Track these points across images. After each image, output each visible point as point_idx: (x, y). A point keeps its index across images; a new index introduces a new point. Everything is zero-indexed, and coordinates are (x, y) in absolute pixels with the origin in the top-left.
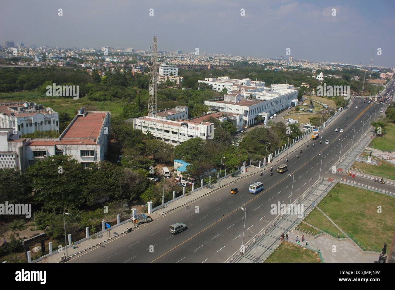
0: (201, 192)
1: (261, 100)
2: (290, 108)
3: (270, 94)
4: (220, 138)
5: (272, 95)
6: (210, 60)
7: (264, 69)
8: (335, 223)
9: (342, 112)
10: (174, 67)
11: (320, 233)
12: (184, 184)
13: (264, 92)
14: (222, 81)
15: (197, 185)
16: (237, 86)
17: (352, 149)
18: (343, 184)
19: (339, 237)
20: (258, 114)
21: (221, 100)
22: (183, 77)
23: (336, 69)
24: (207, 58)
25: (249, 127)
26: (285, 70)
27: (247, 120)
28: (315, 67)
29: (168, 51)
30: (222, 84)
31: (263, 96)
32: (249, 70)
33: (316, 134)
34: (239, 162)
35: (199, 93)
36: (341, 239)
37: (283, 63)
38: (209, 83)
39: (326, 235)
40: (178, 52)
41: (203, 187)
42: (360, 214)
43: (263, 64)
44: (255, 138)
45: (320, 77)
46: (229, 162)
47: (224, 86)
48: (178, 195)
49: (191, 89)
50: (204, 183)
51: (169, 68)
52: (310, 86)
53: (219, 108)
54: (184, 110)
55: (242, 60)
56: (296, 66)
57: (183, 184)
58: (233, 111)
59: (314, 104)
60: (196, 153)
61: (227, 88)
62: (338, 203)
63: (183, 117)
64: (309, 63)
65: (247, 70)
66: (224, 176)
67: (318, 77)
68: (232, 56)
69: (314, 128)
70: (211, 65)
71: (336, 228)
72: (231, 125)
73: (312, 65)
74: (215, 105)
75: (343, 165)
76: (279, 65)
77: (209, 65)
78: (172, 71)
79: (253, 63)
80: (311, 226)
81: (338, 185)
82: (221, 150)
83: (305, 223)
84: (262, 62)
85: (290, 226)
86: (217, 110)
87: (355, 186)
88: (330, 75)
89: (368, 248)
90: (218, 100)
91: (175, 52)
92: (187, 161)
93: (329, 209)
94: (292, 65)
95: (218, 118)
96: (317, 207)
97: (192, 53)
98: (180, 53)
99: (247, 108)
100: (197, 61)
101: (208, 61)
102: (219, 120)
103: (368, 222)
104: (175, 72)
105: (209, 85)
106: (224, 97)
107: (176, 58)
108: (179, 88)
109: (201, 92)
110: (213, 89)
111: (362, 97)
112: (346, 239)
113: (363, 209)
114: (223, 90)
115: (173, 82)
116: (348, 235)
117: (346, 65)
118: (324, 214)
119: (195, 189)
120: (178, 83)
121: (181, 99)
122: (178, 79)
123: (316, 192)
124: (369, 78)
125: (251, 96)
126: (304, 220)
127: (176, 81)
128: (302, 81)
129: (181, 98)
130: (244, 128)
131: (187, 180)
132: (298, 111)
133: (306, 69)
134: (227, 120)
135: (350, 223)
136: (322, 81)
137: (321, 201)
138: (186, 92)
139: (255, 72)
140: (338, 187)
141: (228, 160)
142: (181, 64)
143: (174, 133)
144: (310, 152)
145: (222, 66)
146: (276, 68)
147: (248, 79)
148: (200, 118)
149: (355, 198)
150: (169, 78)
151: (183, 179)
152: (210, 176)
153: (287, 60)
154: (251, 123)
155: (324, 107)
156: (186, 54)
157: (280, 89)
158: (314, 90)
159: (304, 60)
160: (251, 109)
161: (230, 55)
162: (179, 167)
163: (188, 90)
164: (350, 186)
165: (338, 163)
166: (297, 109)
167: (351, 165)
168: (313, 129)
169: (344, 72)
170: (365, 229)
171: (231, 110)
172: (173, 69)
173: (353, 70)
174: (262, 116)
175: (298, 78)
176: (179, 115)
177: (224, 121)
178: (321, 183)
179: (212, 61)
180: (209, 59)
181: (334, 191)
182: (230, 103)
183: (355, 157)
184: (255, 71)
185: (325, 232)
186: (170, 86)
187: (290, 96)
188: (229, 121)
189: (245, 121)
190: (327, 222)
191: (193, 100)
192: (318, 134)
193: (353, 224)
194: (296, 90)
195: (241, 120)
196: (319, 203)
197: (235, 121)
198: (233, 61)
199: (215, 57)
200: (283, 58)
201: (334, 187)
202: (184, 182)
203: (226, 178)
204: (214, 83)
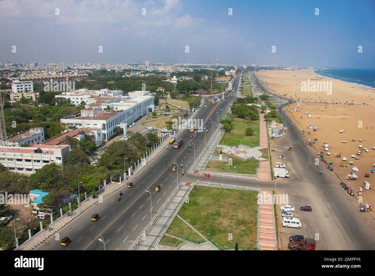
0: (61, 222)
1: (119, 111)
2: (148, 114)
3: (127, 103)
4: (77, 159)
5: (129, 104)
6: (68, 71)
7: (122, 76)
8: (195, 228)
9: (195, 112)
10: (28, 83)
11: (182, 243)
12: (43, 217)
13: (122, 102)
14: (80, 93)
15: (57, 215)
16: (94, 99)
17: (205, 149)
18: (200, 186)
19: (199, 243)
20: (116, 126)
21: (78, 116)
22: (39, 93)
23: (188, 70)
24: (66, 68)
25: (109, 140)
26: (143, 75)
27: (106, 134)
28: (170, 69)
29: (24, 64)
30: (80, 97)
31: (121, 106)
32: (107, 78)
33: (172, 139)
34: (98, 182)
35: (56, 109)
36: (201, 244)
37: (141, 69)
38: (67, 97)
39: (187, 243)
40: (35, 64)
41: (63, 216)
42: (216, 214)
43: (122, 70)
44: (113, 153)
45: (174, 80)
46: (88, 184)
47: (82, 99)
48: (35, 231)
49: (48, 106)
50: (64, 212)
51: (23, 84)
52: (166, 90)
53: (77, 124)
54: (39, 131)
55: (100, 68)
56: (152, 70)
57: (41, 217)
58: (92, 126)
59: (170, 107)
60: (52, 180)
61: (85, 100)
62: (196, 207)
63: (39, 138)
64: (164, 66)
65: (106, 79)
66: (85, 199)
67: (172, 80)
68: (91, 65)
69: (170, 132)
70: (68, 76)
71: (196, 234)
72: (89, 142)
73: (167, 67)
74: (72, 122)
75: (199, 167)
76: (136, 71)
77: (67, 77)
78: (26, 87)
79: (112, 70)
80: (173, 237)
81: (195, 188)
82: (79, 173)
83: (168, 235)
84: (120, 69)
85: (154, 242)
86: (75, 127)
87: (210, 186)
88: (183, 77)
89: (225, 247)
90: (75, 116)
91: (31, 64)
92: (44, 189)
93: (188, 216)
94: (148, 69)
95: (75, 136)
96: (178, 216)
97: (49, 64)
98: (36, 65)
99: (105, 122)
100: (55, 73)
101: (66, 71)
102: (77, 138)
103: (223, 221)
104: (30, 88)
105: (67, 100)
106: (80, 113)
107: (32, 71)
108: (35, 105)
109: (59, 107)
110: (71, 103)
111: (212, 95)
112: (205, 243)
113: (218, 209)
114: (81, 104)
115: (29, 99)
116: (207, 238)
117: (197, 65)
118: (185, 222)
119: (54, 220)
120: (34, 99)
121: (37, 118)
122: (34, 95)
123: (176, 200)
124: (217, 76)
125: (108, 108)
126: (166, 231)
127: (32, 98)
128: (158, 85)
129: (37, 116)
130: (104, 141)
131: (44, 211)
132: (155, 116)
133: (161, 73)
134: (85, 137)
135: (208, 225)
136: (176, 84)
137: (181, 208)
138: (42, 109)
139: (113, 81)
140: (195, 190)
141: (87, 182)
142: (36, 78)
143: (27, 160)
144: (168, 158)
145: (81, 76)
146: (133, 74)
147: (106, 90)
148: (57, 138)
149: (211, 198)
150: (24, 95)
151: (41, 211)
152: (70, 203)
153: (144, 65)
154: (111, 136)
155: (179, 109)
156: (43, 66)
157: (137, 96)
158: (169, 93)
159: (159, 64)
160: (108, 122)
161: (89, 64)
162: (35, 199)
163: (45, 106)
164: (206, 187)
165: (194, 165)
166: (155, 114)
167: (205, 165)
168: (169, 134)
169: (195, 73)
170: (221, 228)
171: (88, 125)
172: (28, 85)
173: (202, 70)
174: (121, 127)
175: (154, 83)
176: (33, 138)
177: (82, 138)
178: (180, 190)
179: (70, 71)
180: (68, 69)
181: (192, 195)
182: (88, 118)
183: (209, 157)
184: (113, 79)
185: (186, 240)
186: (26, 103)
187: (147, 103)
188: (88, 138)
189: (105, 135)
190: (187, 229)
191: (51, 117)
192: (174, 138)
193: (211, 226)
194: (152, 96)
195: (99, 134)
196: (179, 210)
197: (93, 136)
198: (91, 70)
199: (74, 66)
200: (140, 63)
201: (192, 191)
202: (42, 215)
203: (87, 201)
204: (71, 97)
